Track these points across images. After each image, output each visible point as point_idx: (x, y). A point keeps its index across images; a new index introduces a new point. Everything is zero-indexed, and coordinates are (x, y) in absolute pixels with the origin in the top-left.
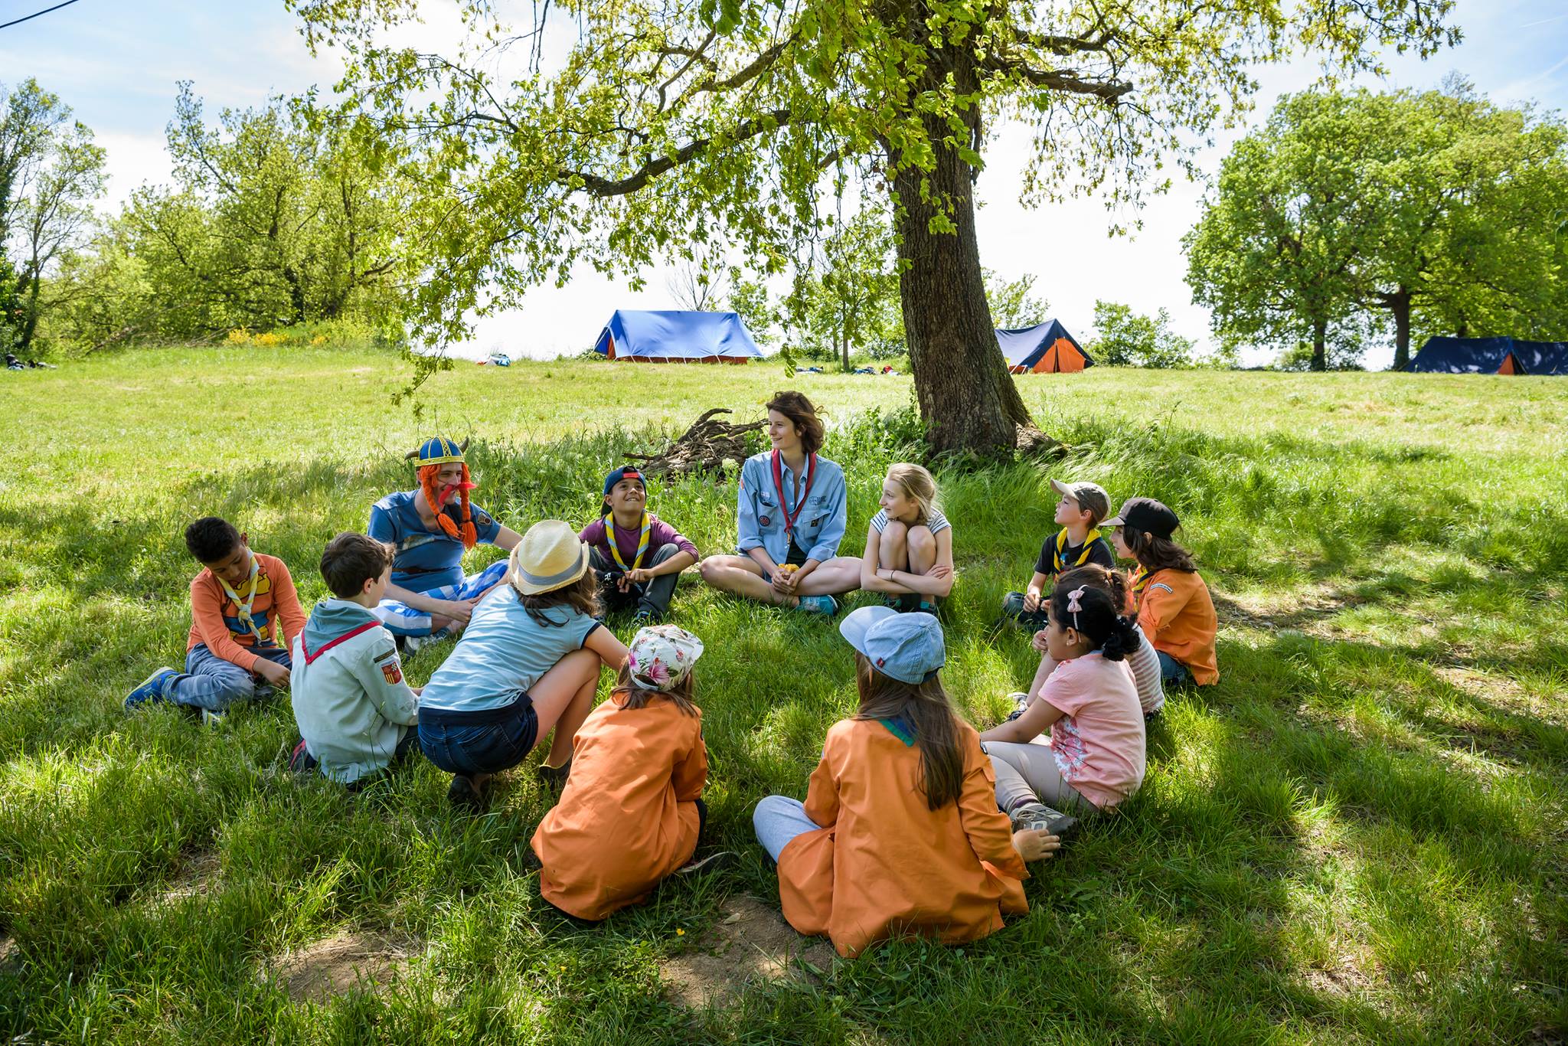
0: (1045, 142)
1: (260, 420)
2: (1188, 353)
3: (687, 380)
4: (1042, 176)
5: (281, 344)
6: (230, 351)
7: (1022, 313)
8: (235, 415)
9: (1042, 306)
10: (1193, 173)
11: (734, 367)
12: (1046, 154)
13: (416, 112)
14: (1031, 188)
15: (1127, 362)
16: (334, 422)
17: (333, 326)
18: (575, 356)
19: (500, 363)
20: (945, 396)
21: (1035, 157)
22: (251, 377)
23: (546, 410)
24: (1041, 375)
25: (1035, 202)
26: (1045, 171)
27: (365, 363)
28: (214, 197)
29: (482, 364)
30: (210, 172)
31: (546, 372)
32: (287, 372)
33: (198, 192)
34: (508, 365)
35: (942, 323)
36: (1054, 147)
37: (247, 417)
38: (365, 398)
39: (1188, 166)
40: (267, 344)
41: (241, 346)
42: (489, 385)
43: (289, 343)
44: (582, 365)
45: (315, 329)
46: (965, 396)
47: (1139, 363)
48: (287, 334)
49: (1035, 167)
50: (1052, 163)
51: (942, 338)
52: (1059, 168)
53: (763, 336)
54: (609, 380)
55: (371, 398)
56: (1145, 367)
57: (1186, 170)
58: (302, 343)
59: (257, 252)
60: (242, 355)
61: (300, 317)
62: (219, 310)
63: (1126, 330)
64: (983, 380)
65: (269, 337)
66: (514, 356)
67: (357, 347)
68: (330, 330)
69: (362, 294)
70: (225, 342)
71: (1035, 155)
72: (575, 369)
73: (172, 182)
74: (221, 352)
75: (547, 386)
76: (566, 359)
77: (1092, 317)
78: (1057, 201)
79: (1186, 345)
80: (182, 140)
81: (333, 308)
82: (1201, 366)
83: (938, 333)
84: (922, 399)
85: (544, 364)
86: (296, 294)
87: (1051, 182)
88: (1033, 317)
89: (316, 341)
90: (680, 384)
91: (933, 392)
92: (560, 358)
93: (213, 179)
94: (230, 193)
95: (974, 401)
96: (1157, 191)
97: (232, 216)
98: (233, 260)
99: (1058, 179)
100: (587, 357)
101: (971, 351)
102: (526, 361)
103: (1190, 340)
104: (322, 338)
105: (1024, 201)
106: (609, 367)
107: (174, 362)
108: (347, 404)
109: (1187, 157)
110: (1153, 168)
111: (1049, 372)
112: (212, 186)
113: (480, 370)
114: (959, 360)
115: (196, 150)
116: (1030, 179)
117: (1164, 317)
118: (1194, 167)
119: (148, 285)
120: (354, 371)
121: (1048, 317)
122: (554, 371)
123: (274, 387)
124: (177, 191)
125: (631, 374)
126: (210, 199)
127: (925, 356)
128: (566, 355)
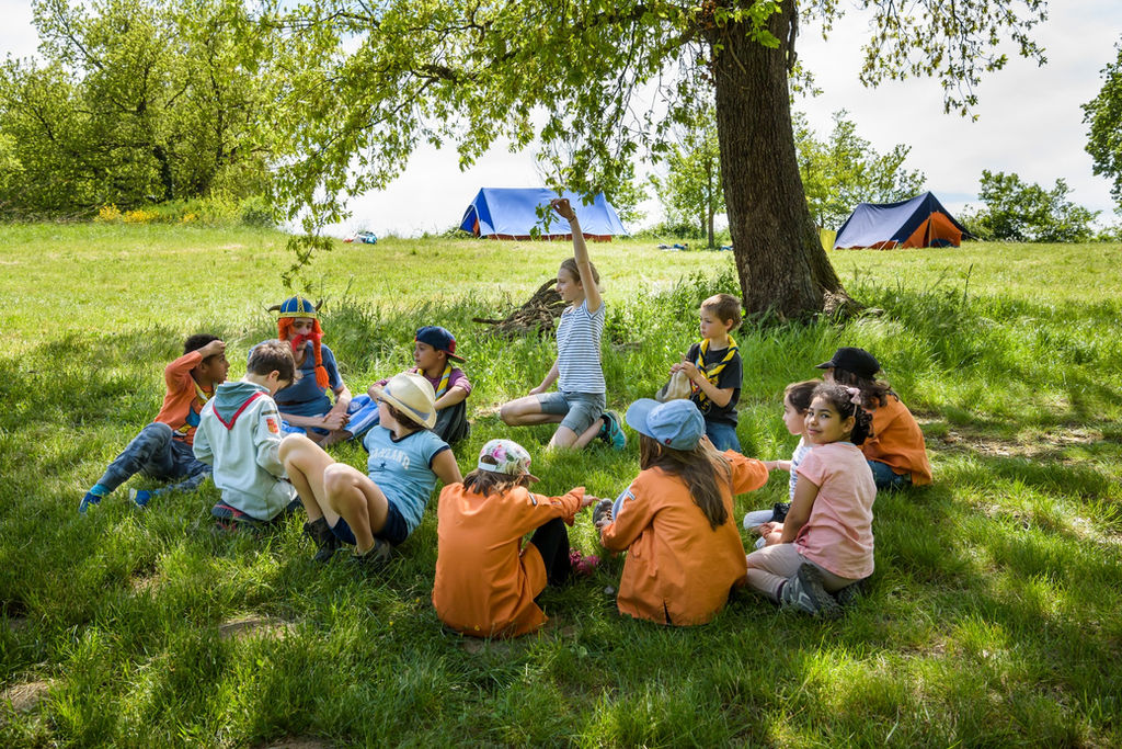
0: (889, 19)
1: (142, 292)
2: (1090, 225)
3: (548, 257)
4: (883, 54)
5: (152, 221)
6: (102, 228)
7: (897, 187)
8: (119, 287)
9: (918, 178)
10: (1028, 48)
11: (597, 244)
12: (889, 32)
13: (289, 13)
14: (872, 66)
15: (1019, 237)
16: (212, 294)
17: (203, 203)
18: (441, 233)
19: (367, 240)
20: (760, 266)
21: (879, 35)
22: (126, 253)
23: (409, 285)
24: (910, 250)
25: (876, 80)
26: (888, 48)
27: (234, 241)
28: (82, 74)
29: (349, 241)
30: (76, 48)
31: (411, 250)
32: (158, 248)
33: (66, 68)
34: (374, 243)
35: (758, 200)
36: (898, 25)
37: (128, 289)
38: (238, 273)
39: (1023, 41)
40: (137, 221)
41: (112, 222)
42: (356, 261)
43: (161, 220)
44: (447, 243)
45: (186, 207)
46: (778, 266)
47: (1033, 237)
48: (157, 211)
49: (878, 45)
50: (895, 40)
51: (757, 214)
52: (902, 45)
53: (630, 214)
54: (472, 257)
55: (244, 273)
56: (1038, 241)
57: (1020, 45)
58: (171, 220)
59: (125, 128)
60: (114, 231)
61: (169, 196)
62: (86, 187)
63: (1017, 201)
64: (794, 251)
65: (139, 214)
66: (380, 234)
67: (226, 224)
68: (199, 208)
69: (230, 171)
70: (96, 218)
71: (879, 32)
72: (440, 247)
73: (38, 56)
74: (91, 229)
75: (412, 262)
76: (432, 237)
77: (978, 189)
78: (898, 78)
79: (1087, 217)
80: (47, 15)
81: (200, 185)
82: (1105, 239)
83: (754, 209)
84: (740, 267)
85: (410, 241)
86: (165, 171)
87: (894, 60)
88: (908, 190)
89: (186, 218)
90: (540, 261)
91: (749, 263)
92: (426, 236)
93: (79, 54)
94: (97, 69)
95: (785, 270)
96: (991, 67)
97: (99, 94)
98: (101, 137)
99: (901, 58)
100: (452, 235)
101: (783, 225)
102: (392, 239)
103: (1091, 211)
104: (192, 216)
105: (865, 77)
106: (475, 244)
107: (45, 239)
108: (221, 279)
109: (1023, 31)
110: (986, 44)
111: (919, 247)
112: (80, 62)
113: (347, 247)
114: (771, 234)
115: (62, 25)
116: (872, 57)
117: (1062, 187)
118: (1029, 41)
119: (17, 162)
120: (225, 247)
121: (924, 189)
122: (419, 249)
123: (148, 263)
124: (43, 64)
125: (493, 251)
126: (77, 75)
127: (743, 230)
128: (432, 233)
